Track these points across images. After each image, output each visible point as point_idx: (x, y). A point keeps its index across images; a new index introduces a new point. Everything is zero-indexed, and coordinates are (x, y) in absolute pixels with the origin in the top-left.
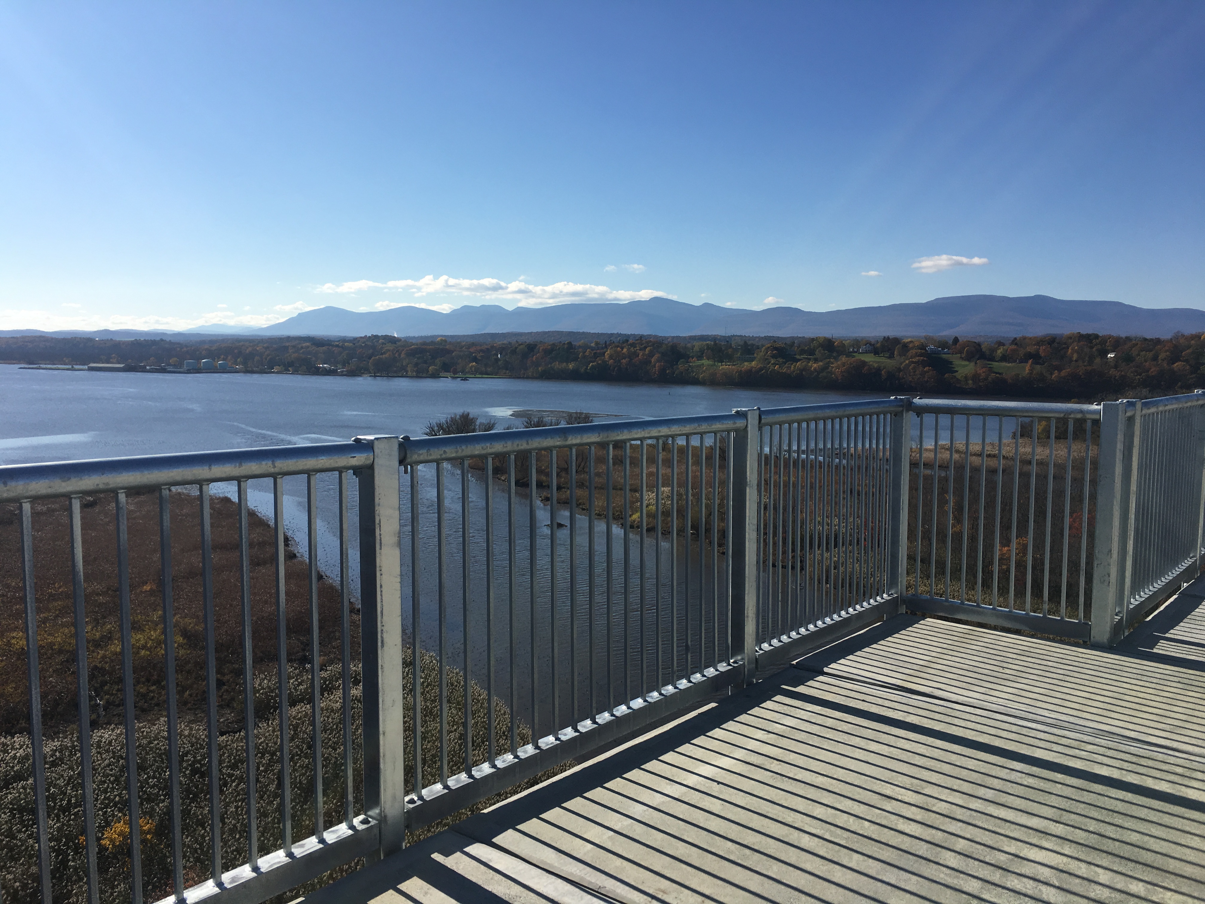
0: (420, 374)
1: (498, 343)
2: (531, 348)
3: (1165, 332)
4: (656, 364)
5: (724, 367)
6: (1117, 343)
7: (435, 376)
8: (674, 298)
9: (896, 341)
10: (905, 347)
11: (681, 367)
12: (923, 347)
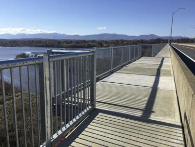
0: (12, 46)
1: (26, 40)
2: (33, 41)
3: (132, 39)
4: (56, 44)
5: (68, 45)
6: (126, 41)
7: (15, 46)
8: (58, 33)
9: (95, 41)
10: (96, 41)
11: (60, 44)
12: (99, 41)
